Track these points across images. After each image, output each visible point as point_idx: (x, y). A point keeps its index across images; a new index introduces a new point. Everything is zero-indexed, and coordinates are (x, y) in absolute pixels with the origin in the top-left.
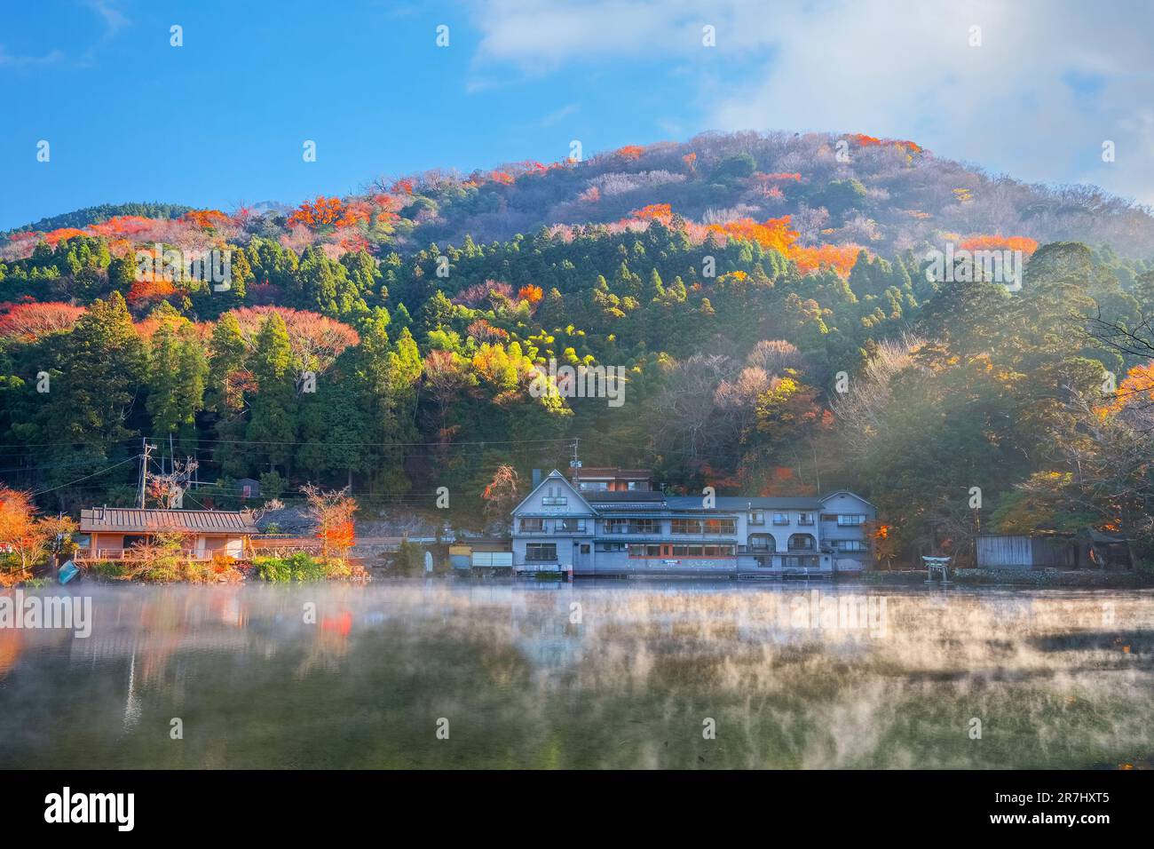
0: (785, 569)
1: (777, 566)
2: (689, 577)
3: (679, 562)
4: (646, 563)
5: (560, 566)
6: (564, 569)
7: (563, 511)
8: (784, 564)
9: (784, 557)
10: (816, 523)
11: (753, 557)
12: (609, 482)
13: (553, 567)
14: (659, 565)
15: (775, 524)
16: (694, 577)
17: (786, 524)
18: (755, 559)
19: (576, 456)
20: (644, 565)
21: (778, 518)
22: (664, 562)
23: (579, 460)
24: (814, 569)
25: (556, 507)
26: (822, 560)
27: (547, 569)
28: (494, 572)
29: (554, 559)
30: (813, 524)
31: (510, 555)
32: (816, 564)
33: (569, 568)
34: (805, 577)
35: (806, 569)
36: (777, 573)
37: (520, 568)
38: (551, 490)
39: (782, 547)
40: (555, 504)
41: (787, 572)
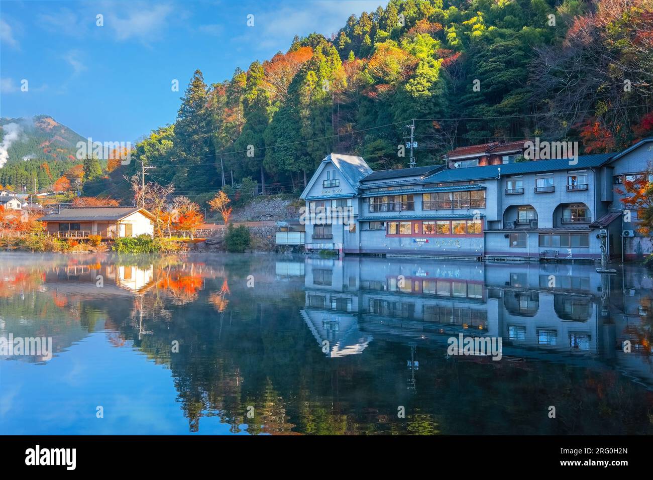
0: (542, 250)
1: (532, 246)
2: (436, 257)
3: (427, 241)
4: (400, 241)
5: (334, 244)
6: (336, 248)
7: (335, 192)
8: (541, 244)
9: (542, 234)
10: (592, 187)
11: (503, 235)
12: (480, 158)
13: (329, 246)
14: (410, 244)
15: (537, 192)
16: (441, 258)
17: (552, 191)
18: (507, 237)
19: (412, 136)
20: (398, 244)
21: (541, 183)
22: (415, 241)
23: (415, 140)
24: (583, 251)
25: (332, 189)
26: (592, 238)
27: (326, 248)
28: (292, 249)
29: (330, 238)
30: (587, 190)
31: (303, 234)
32: (585, 243)
33: (339, 246)
34: (569, 262)
35: (570, 251)
36: (534, 255)
37: (309, 246)
38: (328, 172)
39: (546, 223)
40: (331, 186)
41: (544, 254)
